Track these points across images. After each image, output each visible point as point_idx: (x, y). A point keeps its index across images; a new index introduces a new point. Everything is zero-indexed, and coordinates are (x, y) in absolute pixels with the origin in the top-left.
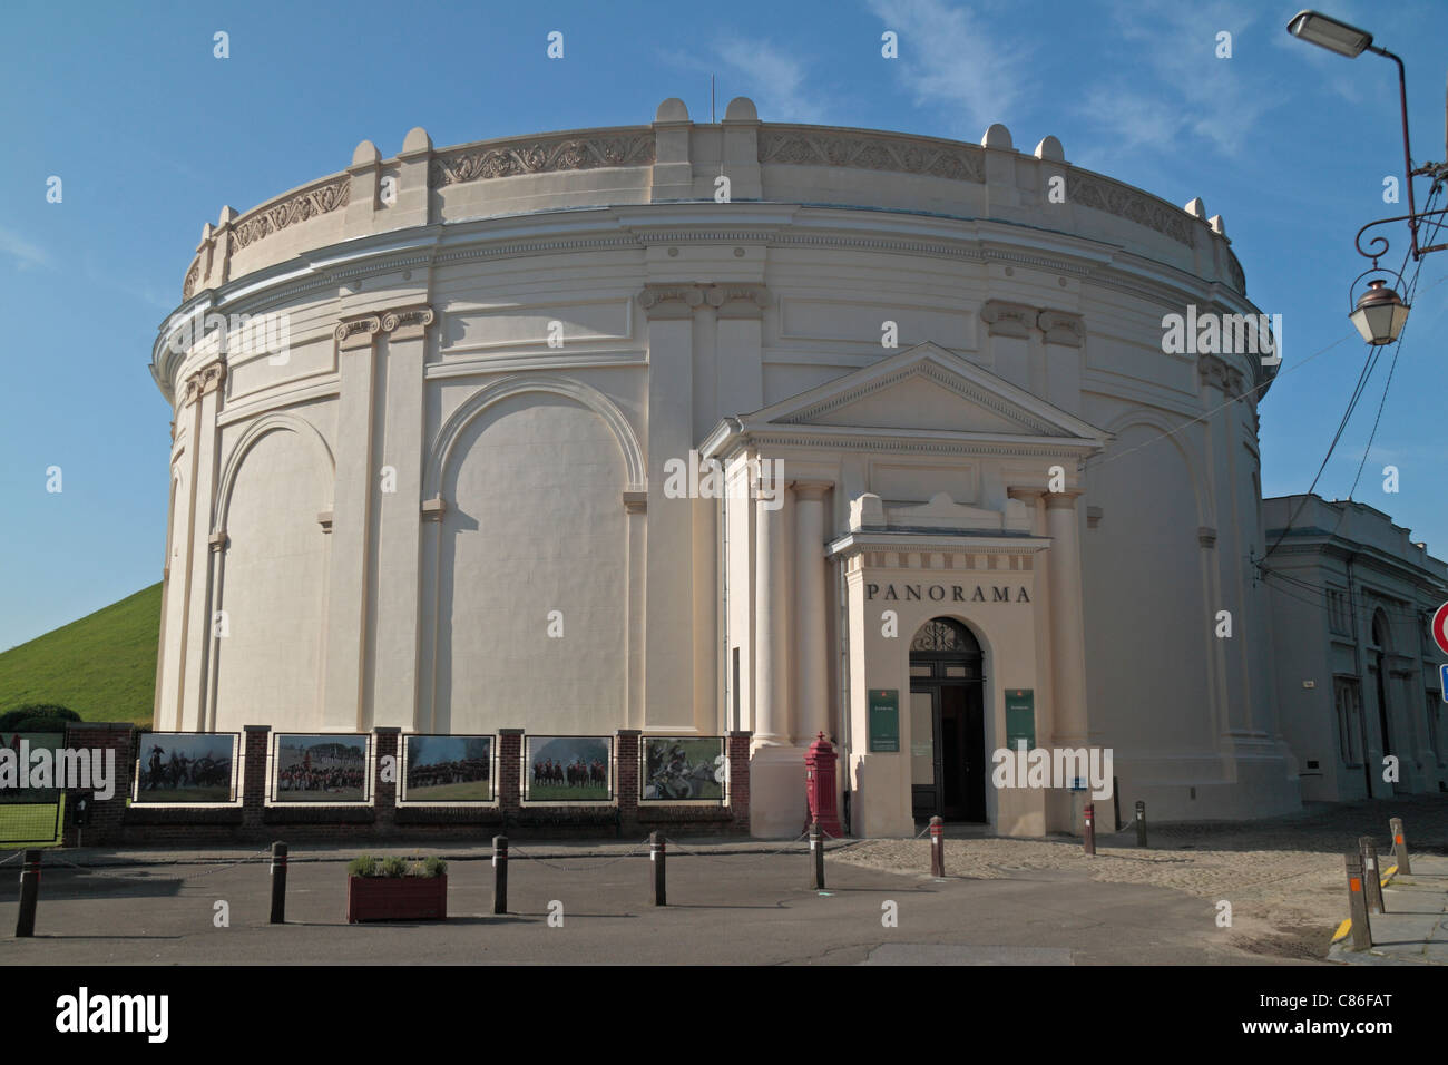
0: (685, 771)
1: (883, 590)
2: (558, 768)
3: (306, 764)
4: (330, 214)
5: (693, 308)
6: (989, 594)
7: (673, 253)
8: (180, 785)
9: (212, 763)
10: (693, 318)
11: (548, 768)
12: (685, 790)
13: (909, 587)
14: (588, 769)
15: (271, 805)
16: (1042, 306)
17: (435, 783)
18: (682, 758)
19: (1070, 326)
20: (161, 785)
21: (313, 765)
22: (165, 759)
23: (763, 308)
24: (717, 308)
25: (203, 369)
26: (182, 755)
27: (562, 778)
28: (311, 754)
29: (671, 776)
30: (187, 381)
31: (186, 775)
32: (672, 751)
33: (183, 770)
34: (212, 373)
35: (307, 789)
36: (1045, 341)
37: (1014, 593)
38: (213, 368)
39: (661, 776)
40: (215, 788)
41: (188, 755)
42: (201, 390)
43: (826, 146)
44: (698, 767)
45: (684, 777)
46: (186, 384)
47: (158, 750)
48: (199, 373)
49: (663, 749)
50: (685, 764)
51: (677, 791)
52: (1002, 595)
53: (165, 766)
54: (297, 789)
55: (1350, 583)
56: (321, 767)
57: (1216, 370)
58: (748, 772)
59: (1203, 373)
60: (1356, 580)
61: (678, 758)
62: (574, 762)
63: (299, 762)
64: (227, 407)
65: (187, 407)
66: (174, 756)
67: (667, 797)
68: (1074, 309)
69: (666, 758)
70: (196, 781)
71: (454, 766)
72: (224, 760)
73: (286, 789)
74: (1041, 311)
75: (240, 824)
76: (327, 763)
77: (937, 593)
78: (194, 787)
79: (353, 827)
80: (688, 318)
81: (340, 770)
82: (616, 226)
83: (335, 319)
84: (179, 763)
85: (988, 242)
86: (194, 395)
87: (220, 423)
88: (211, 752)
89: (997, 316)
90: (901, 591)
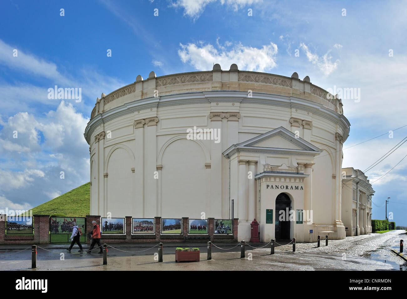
0: (224, 227)
1: (270, 186)
2: (196, 226)
3: (140, 225)
4: (130, 94)
5: (222, 118)
6: (294, 188)
7: (217, 104)
8: (112, 230)
9: (119, 225)
10: (222, 121)
11: (194, 226)
12: (224, 231)
13: (276, 186)
14: (203, 227)
15: (133, 235)
16: (303, 119)
17: (169, 230)
18: (223, 224)
19: (309, 125)
20: (108, 230)
21: (141, 226)
22: (108, 224)
23: (239, 118)
24: (228, 118)
25: (99, 134)
26: (112, 223)
27: (197, 229)
28: (141, 223)
29: (221, 228)
30: (95, 137)
31: (113, 228)
32: (221, 223)
33: (112, 227)
34: (102, 135)
35: (140, 231)
36: (303, 128)
37: (300, 188)
38: (102, 133)
39: (218, 228)
40: (120, 231)
41: (114, 224)
42: (99, 139)
43: (254, 77)
44: (226, 226)
45: (223, 229)
46: (95, 138)
47: (106, 222)
48: (98, 135)
49: (219, 222)
50: (224, 226)
51: (222, 232)
52: (297, 188)
53: (108, 226)
54: (138, 231)
55: (357, 188)
56: (143, 226)
57: (339, 137)
58: (237, 228)
59: (336, 137)
60: (358, 188)
61: (222, 224)
62: (199, 225)
63: (138, 225)
64: (106, 143)
65: (95, 143)
66: (110, 223)
67: (220, 233)
68: (310, 120)
69: (220, 224)
70: (116, 229)
71: (173, 226)
72: (121, 224)
73: (136, 231)
74: (303, 121)
75: (126, 239)
76: (144, 225)
77: (282, 187)
78: (115, 230)
79: (151, 240)
80: (221, 121)
81: (148, 227)
82: (203, 97)
83: (133, 121)
84: (111, 225)
85: (293, 103)
86: (97, 140)
87: (104, 147)
88: (118, 223)
89: (293, 121)
90: (274, 187)
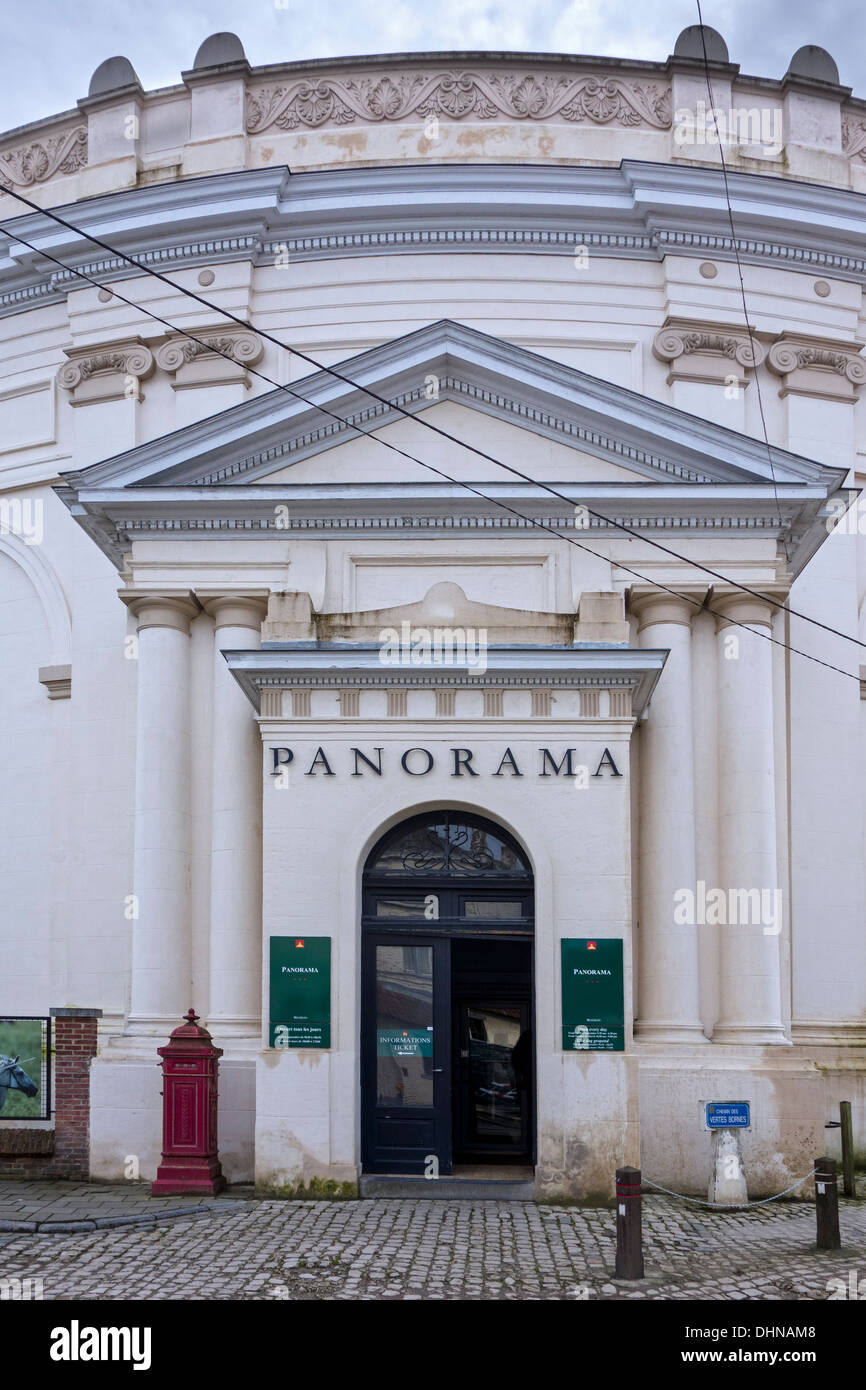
1: (305, 758)
5: (139, 379)
6: (530, 763)
7: (105, 297)
10: (137, 395)
13: (358, 754)
16: (773, 330)
23: (247, 364)
24: (174, 374)
36: (784, 392)
37: (587, 762)
52: (559, 765)
58: (86, 1076)
77: (418, 763)
80: (130, 396)
89: (680, 347)
90: (342, 762)
